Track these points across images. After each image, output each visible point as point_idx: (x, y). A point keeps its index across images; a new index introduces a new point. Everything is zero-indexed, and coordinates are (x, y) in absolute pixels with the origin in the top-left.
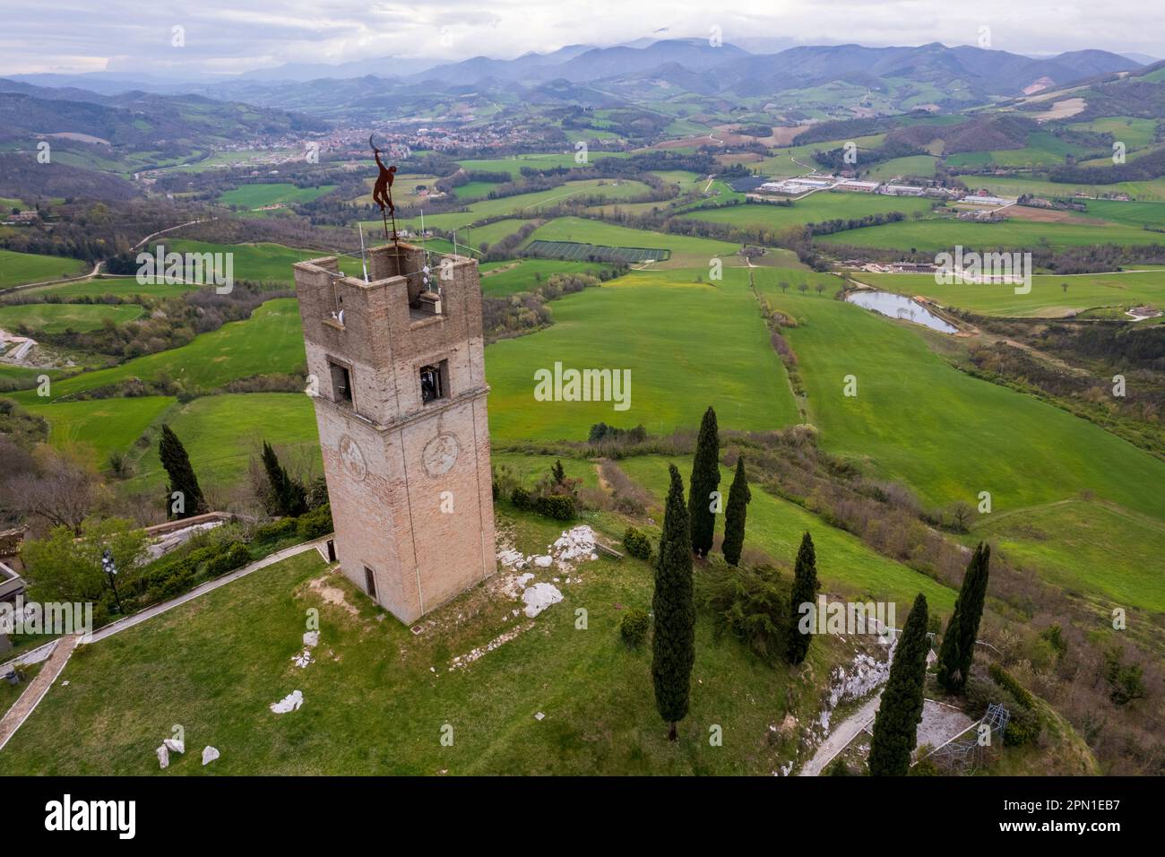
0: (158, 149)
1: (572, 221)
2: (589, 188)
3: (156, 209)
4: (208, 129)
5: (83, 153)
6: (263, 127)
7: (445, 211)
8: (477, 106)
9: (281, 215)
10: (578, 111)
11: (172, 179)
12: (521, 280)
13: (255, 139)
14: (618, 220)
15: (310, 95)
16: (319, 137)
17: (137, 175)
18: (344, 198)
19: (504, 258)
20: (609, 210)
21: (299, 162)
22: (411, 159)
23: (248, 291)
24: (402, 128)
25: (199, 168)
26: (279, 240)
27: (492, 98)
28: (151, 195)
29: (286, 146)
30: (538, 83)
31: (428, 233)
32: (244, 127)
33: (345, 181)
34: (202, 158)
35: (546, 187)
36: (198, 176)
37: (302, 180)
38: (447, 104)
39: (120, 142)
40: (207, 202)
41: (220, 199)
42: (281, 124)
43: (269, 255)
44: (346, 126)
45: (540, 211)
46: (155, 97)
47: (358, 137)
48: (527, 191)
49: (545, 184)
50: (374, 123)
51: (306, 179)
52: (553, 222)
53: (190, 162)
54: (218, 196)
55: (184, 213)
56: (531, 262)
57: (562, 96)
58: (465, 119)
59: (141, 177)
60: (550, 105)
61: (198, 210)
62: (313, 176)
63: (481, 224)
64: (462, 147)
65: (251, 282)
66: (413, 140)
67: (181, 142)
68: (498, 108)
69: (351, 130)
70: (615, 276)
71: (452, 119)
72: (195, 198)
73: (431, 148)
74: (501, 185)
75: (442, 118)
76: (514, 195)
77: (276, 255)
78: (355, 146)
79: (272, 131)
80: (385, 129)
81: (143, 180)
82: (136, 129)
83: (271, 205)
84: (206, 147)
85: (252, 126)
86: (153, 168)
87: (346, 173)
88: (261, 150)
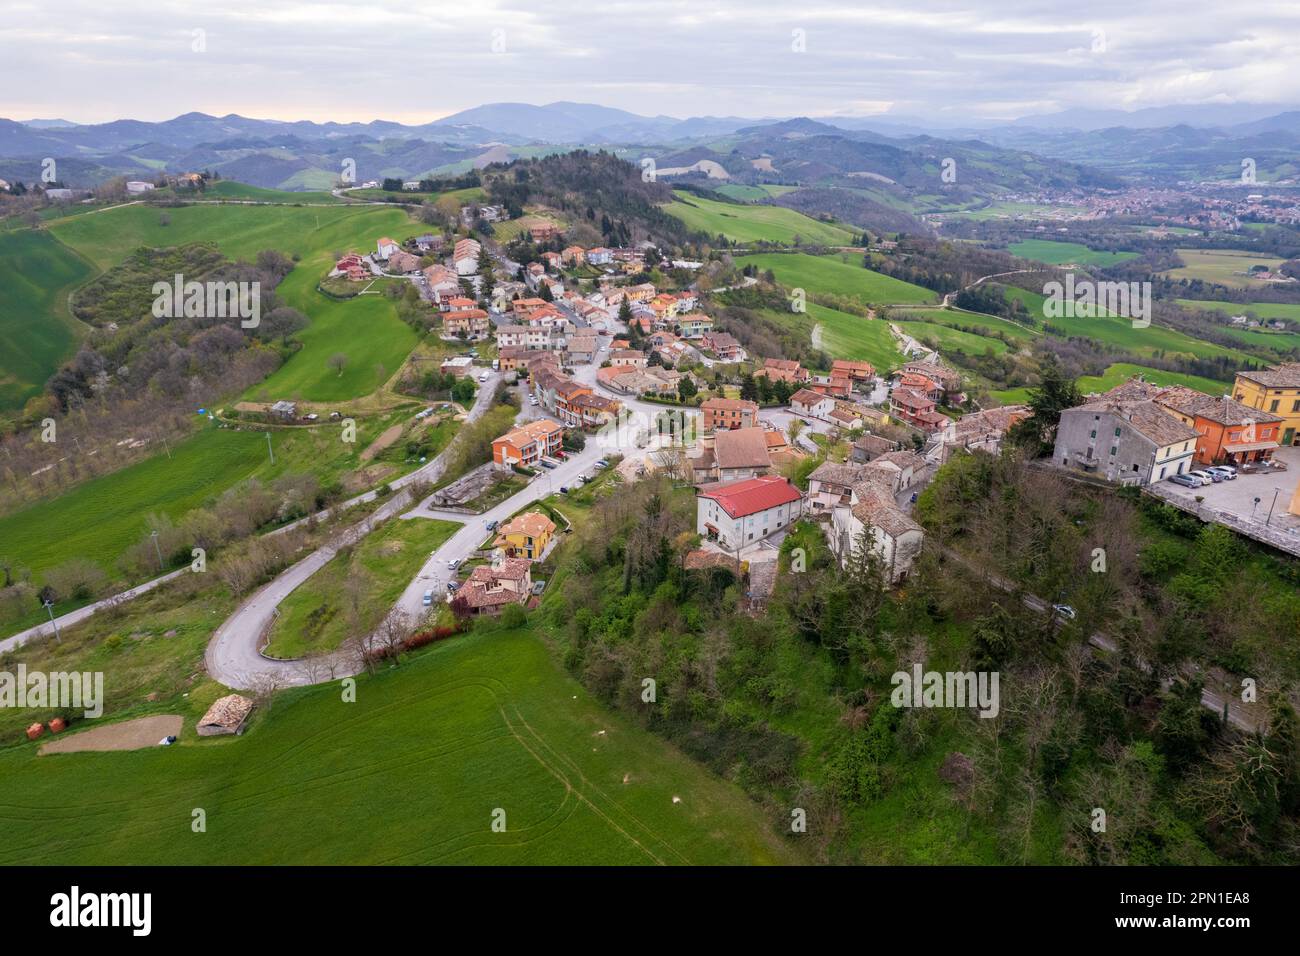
0: (944, 193)
4: (991, 176)
5: (880, 192)
6: (1050, 179)
11: (956, 224)
13: (1038, 191)
15: (1097, 146)
16: (1109, 195)
17: (924, 217)
18: (1153, 269)
21: (1090, 221)
22: (1239, 231)
24: (1223, 192)
25: (982, 216)
28: (936, 238)
29: (1072, 202)
31: (1277, 324)
32: (1027, 177)
33: (1150, 250)
34: (984, 206)
36: (982, 224)
37: (1097, 242)
38: (1298, 164)
39: (909, 184)
42: (1067, 178)
44: (1142, 184)
47: (1161, 199)
50: (1180, 183)
51: (1101, 241)
53: (969, 209)
54: (1004, 247)
59: (927, 219)
62: (1110, 239)
65: (1093, 340)
66: (1241, 208)
69: (1152, 190)
73: (1271, 221)
78: (1160, 208)
79: (1057, 183)
80: (1199, 192)
81: (930, 223)
82: (925, 172)
83: (1065, 265)
84: (987, 195)
85: (1037, 178)
86: (937, 211)
87: (1151, 240)
88: (1044, 204)
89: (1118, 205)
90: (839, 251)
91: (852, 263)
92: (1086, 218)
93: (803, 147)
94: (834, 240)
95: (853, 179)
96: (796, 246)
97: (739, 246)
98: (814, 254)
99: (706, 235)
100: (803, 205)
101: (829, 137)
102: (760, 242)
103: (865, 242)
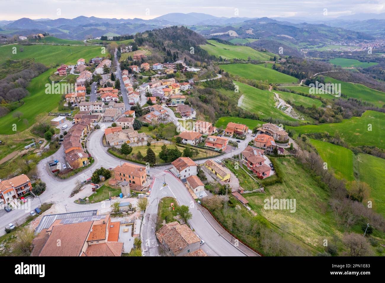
0: (309, 42)
4: (326, 36)
5: (287, 41)
6: (347, 37)
11: (312, 52)
13: (342, 41)
16: (368, 42)
17: (301, 50)
21: (360, 51)
25: (321, 50)
29: (354, 45)
32: (339, 36)
34: (323, 46)
36: (321, 52)
37: (362, 59)
39: (298, 39)
42: (353, 36)
44: (380, 38)
46: (310, 25)
51: (364, 58)
53: (318, 47)
54: (328, 61)
67: (316, 40)
69: (384, 40)
79: (349, 38)
81: (303, 52)
82: (304, 35)
83: (350, 67)
84: (324, 42)
85: (342, 36)
86: (306, 48)
88: (344, 45)
90: (265, 62)
91: (268, 67)
93: (263, 26)
94: (264, 59)
95: (279, 37)
96: (249, 61)
97: (227, 61)
98: (254, 64)
99: (214, 57)
100: (260, 45)
102: (235, 59)
103: (275, 59)
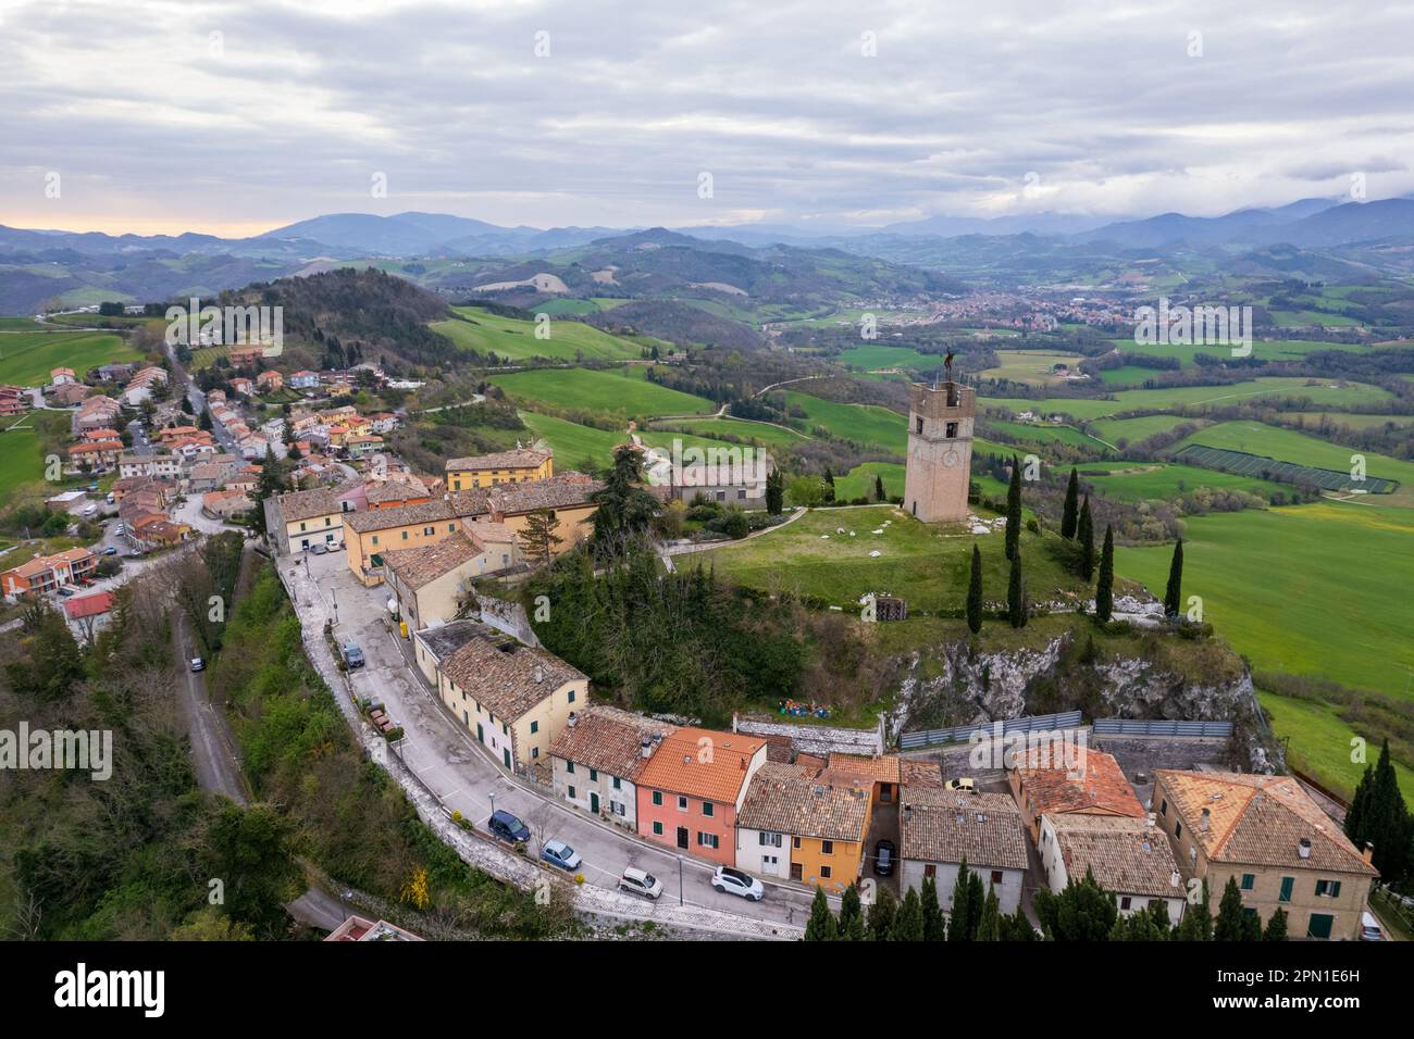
0: (789, 302)
1: (1253, 427)
2: (1292, 388)
3: (778, 361)
4: (840, 284)
6: (897, 286)
7: (1085, 397)
8: (1154, 274)
9: (896, 381)
10: (1300, 287)
11: (796, 333)
12: (1157, 487)
13: (885, 298)
14: (1325, 433)
15: (952, 253)
16: (953, 300)
17: (765, 327)
18: (969, 369)
19: (1145, 459)
20: (1312, 419)
21: (926, 325)
22: (1056, 332)
23: (851, 450)
24: (1053, 295)
25: (824, 324)
26: (889, 405)
27: (1176, 266)
28: (774, 347)
29: (915, 308)
30: (1249, 248)
31: (1056, 418)
32: (876, 284)
33: (973, 352)
34: (828, 314)
35: (1225, 381)
36: (821, 331)
37: (926, 345)
38: (1116, 270)
39: (756, 294)
40: (825, 359)
41: (837, 357)
42: (915, 283)
43: (876, 418)
45: (1209, 410)
46: (796, 250)
47: (998, 303)
48: (1197, 384)
49: (1225, 377)
50: (1020, 287)
51: (930, 344)
52: (1225, 425)
53: (816, 317)
54: (836, 354)
55: (804, 367)
56: (1180, 470)
57: (1281, 266)
58: (1136, 289)
59: (768, 329)
60: (1257, 278)
61: (816, 365)
62: (938, 343)
63: (1126, 416)
64: (1123, 324)
65: (854, 442)
66: (1063, 310)
67: (812, 296)
68: (1183, 278)
69: (992, 294)
70: (1295, 501)
71: (1119, 289)
72: (814, 354)
73: (1083, 322)
74: (1164, 373)
75: (1107, 286)
76: (1178, 386)
77: (885, 420)
78: (993, 313)
79: (904, 290)
80: (1033, 296)
81: (770, 332)
82: (773, 282)
83: (888, 369)
84: (834, 303)
85: (885, 284)
86: (780, 321)
87: (975, 342)
88: (889, 310)
89: (956, 309)
90: (626, 364)
91: (634, 376)
92: (923, 322)
93: (651, 259)
94: (624, 354)
95: (696, 290)
96: (578, 361)
97: (512, 364)
98: (595, 369)
99: (474, 353)
100: (634, 318)
101: (678, 248)
102: (536, 358)
103: (655, 355)
